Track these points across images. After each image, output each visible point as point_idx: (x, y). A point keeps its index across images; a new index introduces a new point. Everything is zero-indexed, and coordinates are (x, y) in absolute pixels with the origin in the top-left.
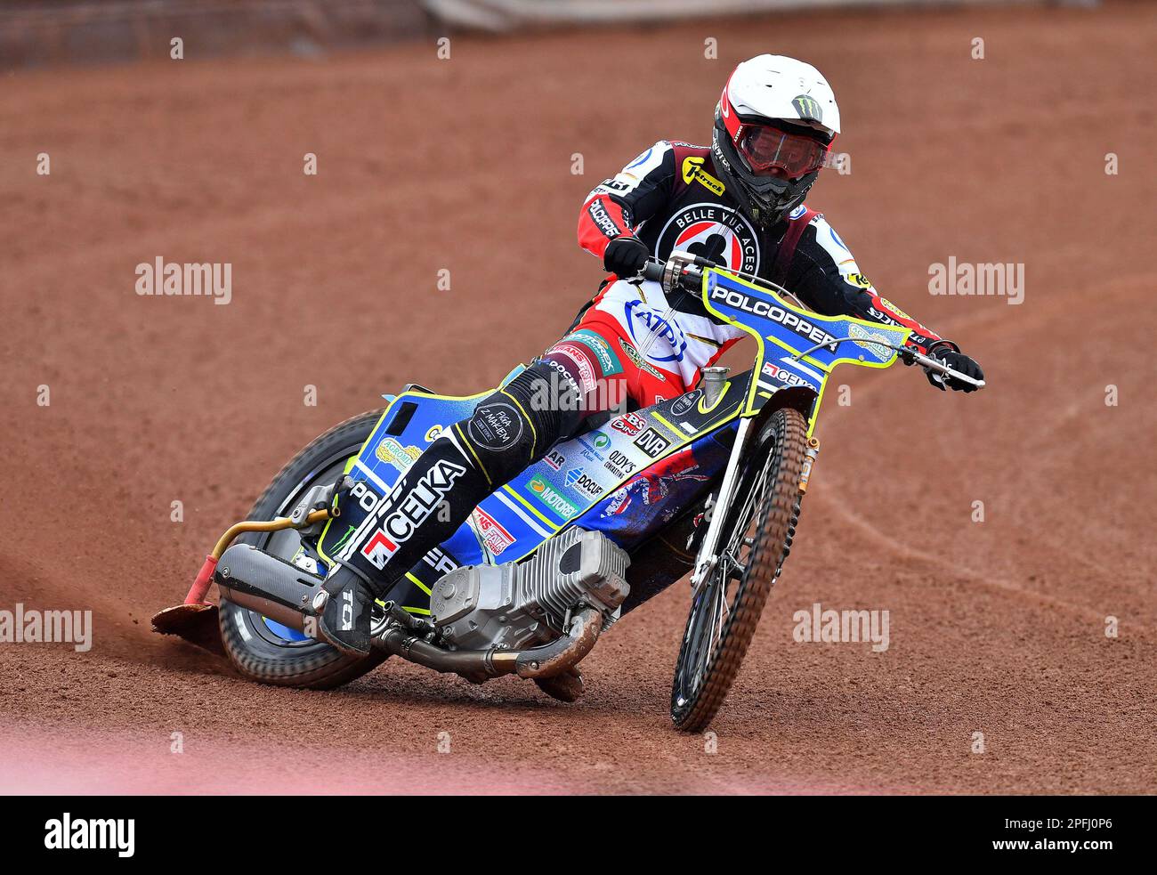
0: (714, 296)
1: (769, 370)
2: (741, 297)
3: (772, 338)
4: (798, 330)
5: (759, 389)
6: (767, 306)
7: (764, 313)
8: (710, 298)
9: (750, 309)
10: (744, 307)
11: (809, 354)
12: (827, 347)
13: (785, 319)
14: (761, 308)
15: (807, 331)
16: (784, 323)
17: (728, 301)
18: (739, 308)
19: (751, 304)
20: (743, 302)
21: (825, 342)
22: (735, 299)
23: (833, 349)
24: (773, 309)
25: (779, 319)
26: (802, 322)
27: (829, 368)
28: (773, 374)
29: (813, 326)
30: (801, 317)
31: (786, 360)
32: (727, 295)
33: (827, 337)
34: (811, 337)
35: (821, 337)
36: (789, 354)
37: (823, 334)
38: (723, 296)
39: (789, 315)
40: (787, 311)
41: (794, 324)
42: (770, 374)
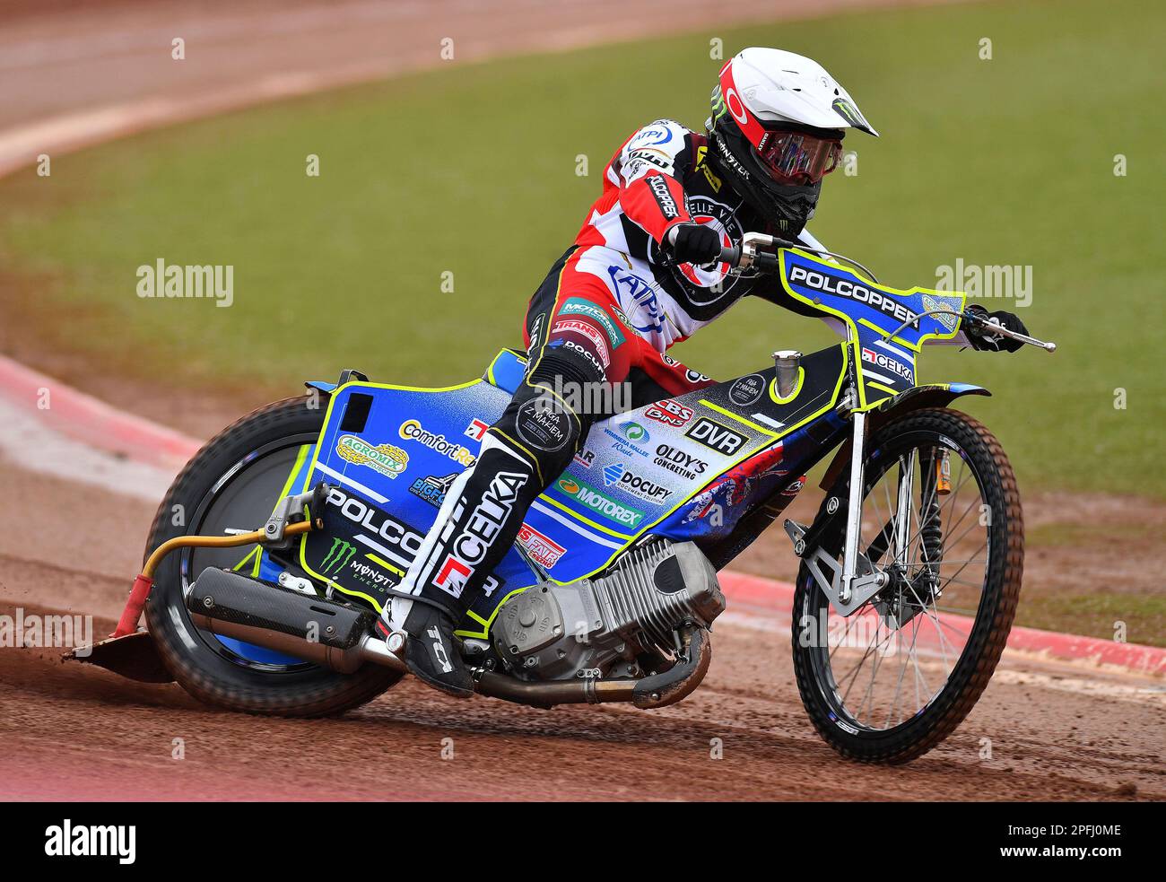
1: (868, 357)
2: (821, 277)
3: (862, 321)
5: (866, 379)
6: (850, 286)
8: (789, 280)
9: (833, 290)
10: (826, 288)
11: (898, 335)
12: (912, 325)
13: (870, 298)
14: (844, 288)
15: (891, 309)
16: (870, 302)
17: (809, 283)
18: (821, 290)
19: (833, 284)
20: (824, 283)
21: (909, 320)
22: (815, 280)
23: (916, 326)
26: (886, 300)
27: (917, 348)
28: (873, 360)
29: (896, 302)
31: (879, 343)
32: (807, 277)
33: (909, 313)
35: (904, 314)
36: (879, 337)
37: (905, 310)
38: (802, 278)
39: (873, 294)
40: (870, 289)
41: (879, 303)
42: (870, 360)
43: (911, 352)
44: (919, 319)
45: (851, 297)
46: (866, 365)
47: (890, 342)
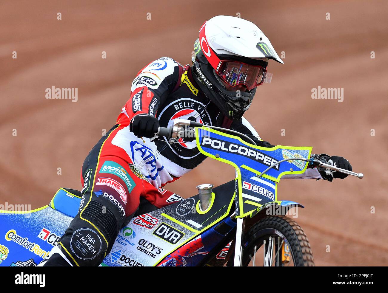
0: (203, 144)
1: (246, 186)
2: (220, 142)
3: (244, 166)
4: (257, 159)
5: (244, 199)
6: (237, 147)
7: (236, 151)
8: (201, 145)
9: (227, 150)
10: (223, 148)
11: (266, 173)
12: (274, 167)
13: (248, 153)
14: (233, 148)
15: (262, 159)
16: (249, 155)
18: (220, 150)
19: (227, 146)
20: (222, 146)
21: (272, 164)
22: (216, 144)
23: (277, 167)
24: (241, 148)
25: (245, 154)
26: (258, 154)
27: (278, 180)
28: (249, 188)
29: (265, 155)
30: (257, 151)
31: (254, 178)
32: (212, 143)
33: (273, 160)
34: (265, 162)
35: (270, 161)
36: (254, 175)
37: (270, 159)
38: (209, 143)
39: (250, 151)
40: (249, 148)
41: (254, 155)
42: (247, 188)
43: (274, 183)
44: (279, 164)
45: (237, 153)
46: (245, 191)
47: (261, 177)
